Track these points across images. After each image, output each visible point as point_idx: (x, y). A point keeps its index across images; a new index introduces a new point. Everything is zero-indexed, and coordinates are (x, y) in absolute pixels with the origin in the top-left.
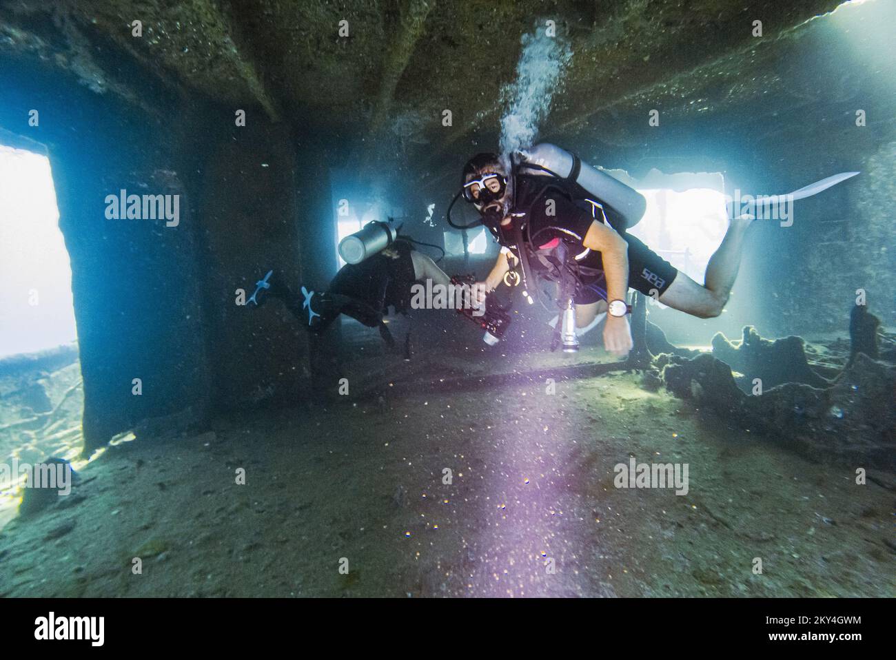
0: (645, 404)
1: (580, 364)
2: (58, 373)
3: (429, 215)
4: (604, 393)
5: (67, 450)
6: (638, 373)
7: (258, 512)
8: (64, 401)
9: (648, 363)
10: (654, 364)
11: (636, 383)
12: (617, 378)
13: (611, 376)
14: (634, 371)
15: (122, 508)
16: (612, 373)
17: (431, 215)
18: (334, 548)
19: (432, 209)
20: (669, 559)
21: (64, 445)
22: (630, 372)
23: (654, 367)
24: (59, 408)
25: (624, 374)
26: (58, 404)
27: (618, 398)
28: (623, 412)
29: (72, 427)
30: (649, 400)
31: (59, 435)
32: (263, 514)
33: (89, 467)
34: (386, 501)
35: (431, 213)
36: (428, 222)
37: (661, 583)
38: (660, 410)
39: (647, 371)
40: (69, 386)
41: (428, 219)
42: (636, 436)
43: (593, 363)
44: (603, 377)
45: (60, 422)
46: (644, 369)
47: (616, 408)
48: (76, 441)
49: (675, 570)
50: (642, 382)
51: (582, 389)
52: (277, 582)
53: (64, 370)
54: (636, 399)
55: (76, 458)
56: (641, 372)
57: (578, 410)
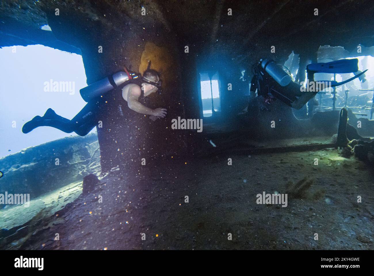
0: (342, 163)
1: (311, 144)
2: (92, 144)
3: (242, 75)
4: (322, 158)
5: (97, 173)
6: (341, 149)
7: (165, 198)
8: (94, 154)
9: (347, 144)
10: (349, 145)
11: (339, 153)
12: (329, 151)
13: (326, 150)
14: (339, 148)
15: (115, 193)
16: (327, 149)
17: (243, 75)
18: (195, 214)
19: (244, 73)
20: (345, 230)
21: (96, 171)
22: (337, 148)
23: (349, 146)
24: (93, 157)
25: (333, 149)
26: (92, 155)
27: (329, 160)
28: (331, 166)
29: (98, 164)
30: (345, 161)
31: (94, 167)
32: (167, 199)
33: (104, 179)
34: (216, 198)
35: (243, 74)
36: (242, 79)
37: (339, 240)
38: (350, 166)
39: (346, 148)
40: (96, 149)
41: (241, 77)
42: (336, 177)
43: (318, 144)
44: (323, 150)
45: (94, 162)
46: (344, 147)
47: (327, 164)
48: (99, 170)
49: (347, 235)
50: (342, 153)
51: (311, 155)
52: (171, 224)
53: (93, 143)
54: (338, 161)
55: (99, 176)
56: (342, 148)
57: (308, 164)
